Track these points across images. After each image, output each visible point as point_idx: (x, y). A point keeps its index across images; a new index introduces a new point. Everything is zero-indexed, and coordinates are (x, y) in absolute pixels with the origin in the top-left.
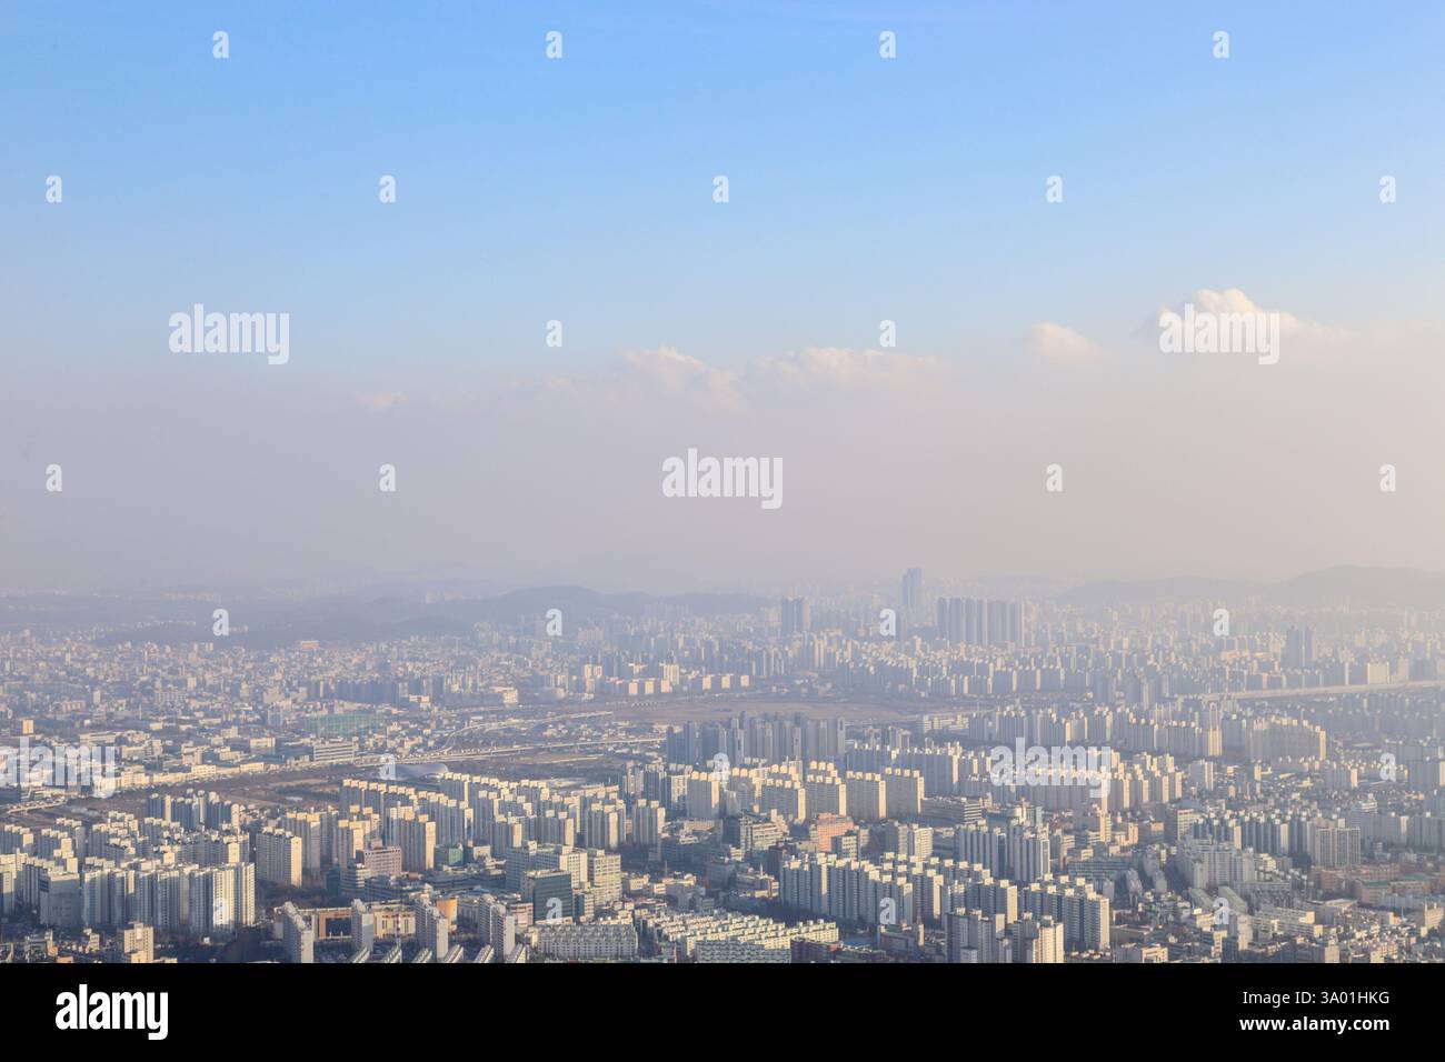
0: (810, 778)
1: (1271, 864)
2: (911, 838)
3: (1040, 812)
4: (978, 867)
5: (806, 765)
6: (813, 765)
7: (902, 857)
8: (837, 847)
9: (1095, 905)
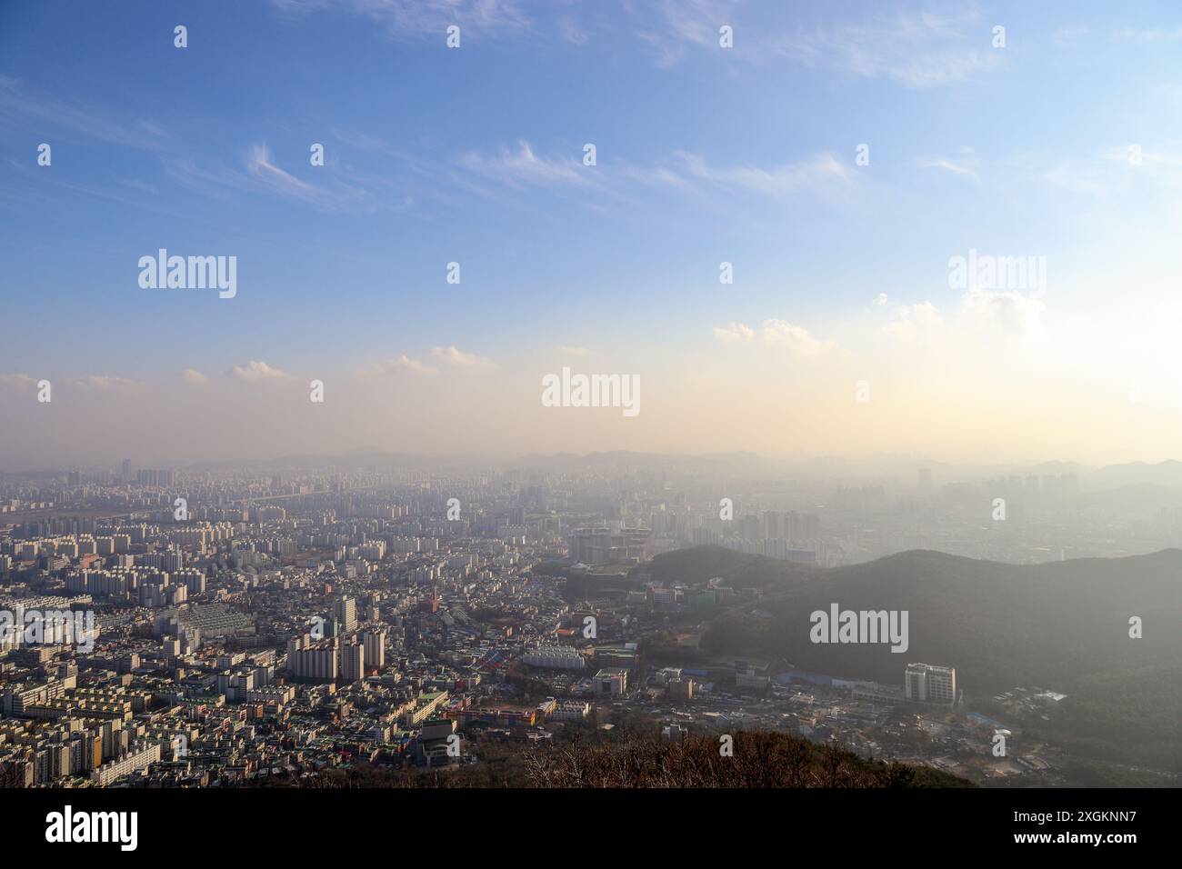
0: (80, 540)
1: (266, 556)
2: (124, 560)
3: (178, 546)
4: (152, 568)
5: (79, 535)
6: (82, 535)
7: (120, 567)
8: (92, 566)
9: (200, 577)
